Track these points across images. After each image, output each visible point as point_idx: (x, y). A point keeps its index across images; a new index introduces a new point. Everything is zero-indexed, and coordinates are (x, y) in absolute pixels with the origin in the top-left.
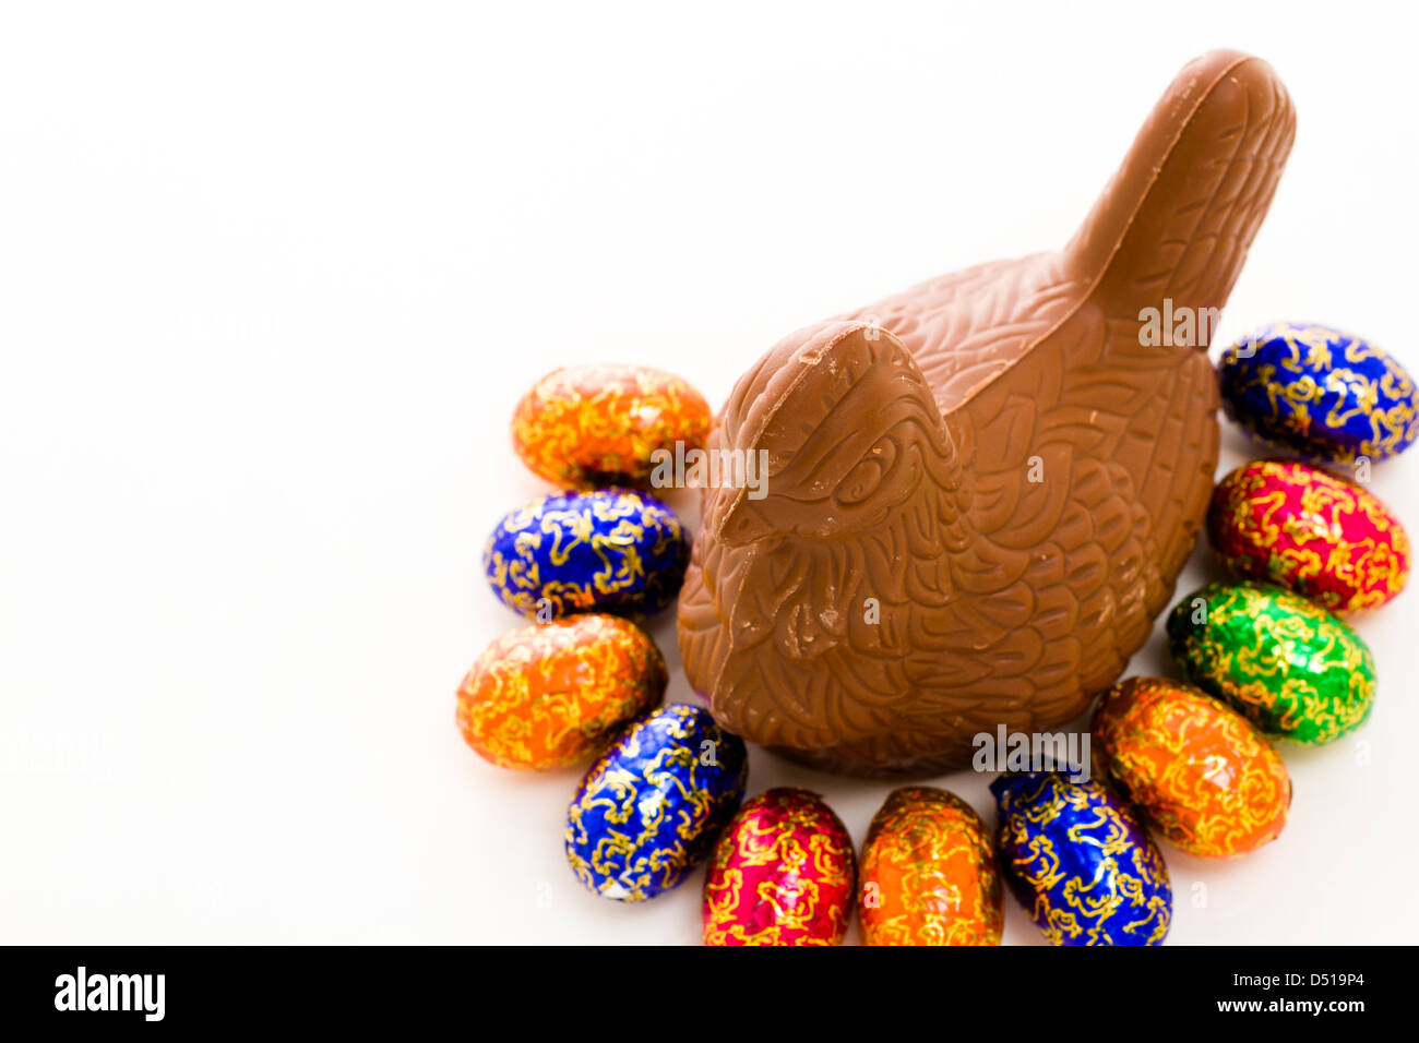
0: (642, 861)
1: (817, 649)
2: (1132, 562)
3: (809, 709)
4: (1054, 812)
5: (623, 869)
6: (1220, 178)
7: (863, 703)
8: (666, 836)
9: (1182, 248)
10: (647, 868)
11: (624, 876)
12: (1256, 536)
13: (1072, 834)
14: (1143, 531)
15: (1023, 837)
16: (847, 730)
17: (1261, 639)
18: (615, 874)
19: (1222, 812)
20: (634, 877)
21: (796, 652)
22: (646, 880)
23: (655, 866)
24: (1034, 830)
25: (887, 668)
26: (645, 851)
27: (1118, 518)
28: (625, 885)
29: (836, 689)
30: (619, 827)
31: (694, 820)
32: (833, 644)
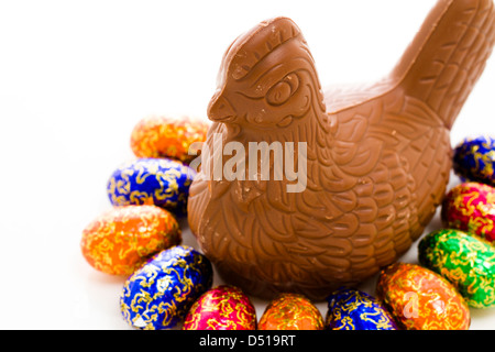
0: (155, 307)
1: (250, 197)
2: (405, 197)
3: (243, 234)
4: (354, 307)
5: (145, 309)
6: (463, 32)
7: (270, 236)
8: (168, 297)
9: (442, 66)
10: (156, 311)
11: (145, 313)
12: (464, 210)
13: (362, 316)
14: (413, 186)
15: (338, 317)
16: (261, 252)
17: (462, 250)
18: (141, 312)
19: (436, 319)
20: (150, 314)
21: (240, 197)
22: (155, 317)
23: (161, 310)
24: (344, 314)
25: (283, 217)
26: (156, 302)
27: (400, 175)
28: (144, 318)
29: (257, 226)
30: (146, 289)
31: (182, 292)
32: (258, 194)
